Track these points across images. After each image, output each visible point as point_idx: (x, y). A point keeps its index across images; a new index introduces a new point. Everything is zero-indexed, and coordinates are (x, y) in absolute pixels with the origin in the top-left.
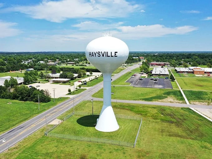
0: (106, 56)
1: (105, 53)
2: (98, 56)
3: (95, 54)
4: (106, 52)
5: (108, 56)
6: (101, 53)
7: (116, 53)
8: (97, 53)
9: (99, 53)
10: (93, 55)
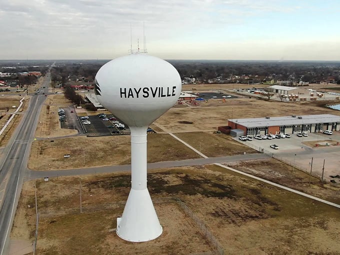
0: (159, 97)
1: (158, 89)
2: (144, 96)
3: (138, 93)
4: (160, 88)
5: (162, 96)
6: (150, 89)
7: (174, 89)
8: (142, 90)
9: (146, 90)
10: (132, 95)
